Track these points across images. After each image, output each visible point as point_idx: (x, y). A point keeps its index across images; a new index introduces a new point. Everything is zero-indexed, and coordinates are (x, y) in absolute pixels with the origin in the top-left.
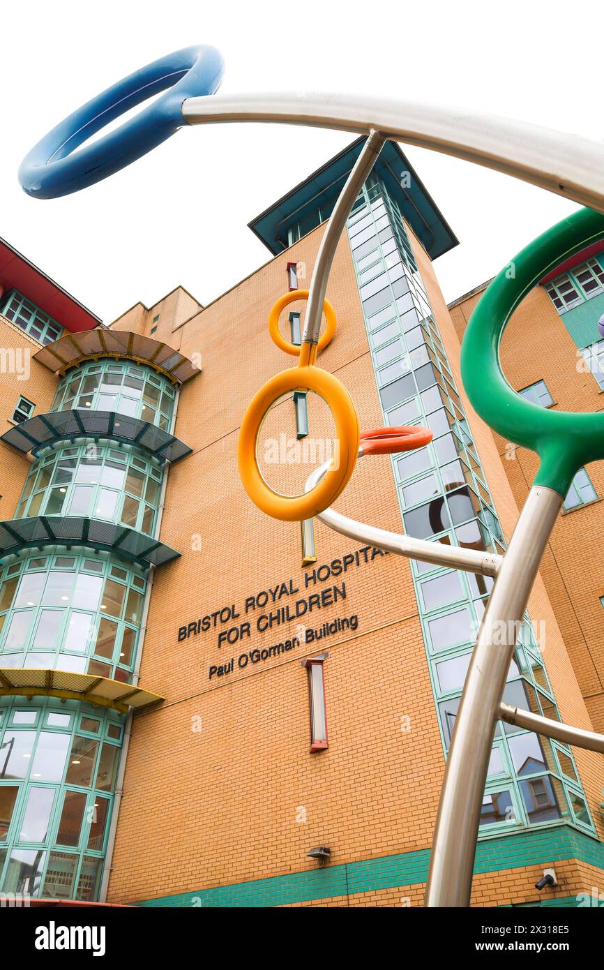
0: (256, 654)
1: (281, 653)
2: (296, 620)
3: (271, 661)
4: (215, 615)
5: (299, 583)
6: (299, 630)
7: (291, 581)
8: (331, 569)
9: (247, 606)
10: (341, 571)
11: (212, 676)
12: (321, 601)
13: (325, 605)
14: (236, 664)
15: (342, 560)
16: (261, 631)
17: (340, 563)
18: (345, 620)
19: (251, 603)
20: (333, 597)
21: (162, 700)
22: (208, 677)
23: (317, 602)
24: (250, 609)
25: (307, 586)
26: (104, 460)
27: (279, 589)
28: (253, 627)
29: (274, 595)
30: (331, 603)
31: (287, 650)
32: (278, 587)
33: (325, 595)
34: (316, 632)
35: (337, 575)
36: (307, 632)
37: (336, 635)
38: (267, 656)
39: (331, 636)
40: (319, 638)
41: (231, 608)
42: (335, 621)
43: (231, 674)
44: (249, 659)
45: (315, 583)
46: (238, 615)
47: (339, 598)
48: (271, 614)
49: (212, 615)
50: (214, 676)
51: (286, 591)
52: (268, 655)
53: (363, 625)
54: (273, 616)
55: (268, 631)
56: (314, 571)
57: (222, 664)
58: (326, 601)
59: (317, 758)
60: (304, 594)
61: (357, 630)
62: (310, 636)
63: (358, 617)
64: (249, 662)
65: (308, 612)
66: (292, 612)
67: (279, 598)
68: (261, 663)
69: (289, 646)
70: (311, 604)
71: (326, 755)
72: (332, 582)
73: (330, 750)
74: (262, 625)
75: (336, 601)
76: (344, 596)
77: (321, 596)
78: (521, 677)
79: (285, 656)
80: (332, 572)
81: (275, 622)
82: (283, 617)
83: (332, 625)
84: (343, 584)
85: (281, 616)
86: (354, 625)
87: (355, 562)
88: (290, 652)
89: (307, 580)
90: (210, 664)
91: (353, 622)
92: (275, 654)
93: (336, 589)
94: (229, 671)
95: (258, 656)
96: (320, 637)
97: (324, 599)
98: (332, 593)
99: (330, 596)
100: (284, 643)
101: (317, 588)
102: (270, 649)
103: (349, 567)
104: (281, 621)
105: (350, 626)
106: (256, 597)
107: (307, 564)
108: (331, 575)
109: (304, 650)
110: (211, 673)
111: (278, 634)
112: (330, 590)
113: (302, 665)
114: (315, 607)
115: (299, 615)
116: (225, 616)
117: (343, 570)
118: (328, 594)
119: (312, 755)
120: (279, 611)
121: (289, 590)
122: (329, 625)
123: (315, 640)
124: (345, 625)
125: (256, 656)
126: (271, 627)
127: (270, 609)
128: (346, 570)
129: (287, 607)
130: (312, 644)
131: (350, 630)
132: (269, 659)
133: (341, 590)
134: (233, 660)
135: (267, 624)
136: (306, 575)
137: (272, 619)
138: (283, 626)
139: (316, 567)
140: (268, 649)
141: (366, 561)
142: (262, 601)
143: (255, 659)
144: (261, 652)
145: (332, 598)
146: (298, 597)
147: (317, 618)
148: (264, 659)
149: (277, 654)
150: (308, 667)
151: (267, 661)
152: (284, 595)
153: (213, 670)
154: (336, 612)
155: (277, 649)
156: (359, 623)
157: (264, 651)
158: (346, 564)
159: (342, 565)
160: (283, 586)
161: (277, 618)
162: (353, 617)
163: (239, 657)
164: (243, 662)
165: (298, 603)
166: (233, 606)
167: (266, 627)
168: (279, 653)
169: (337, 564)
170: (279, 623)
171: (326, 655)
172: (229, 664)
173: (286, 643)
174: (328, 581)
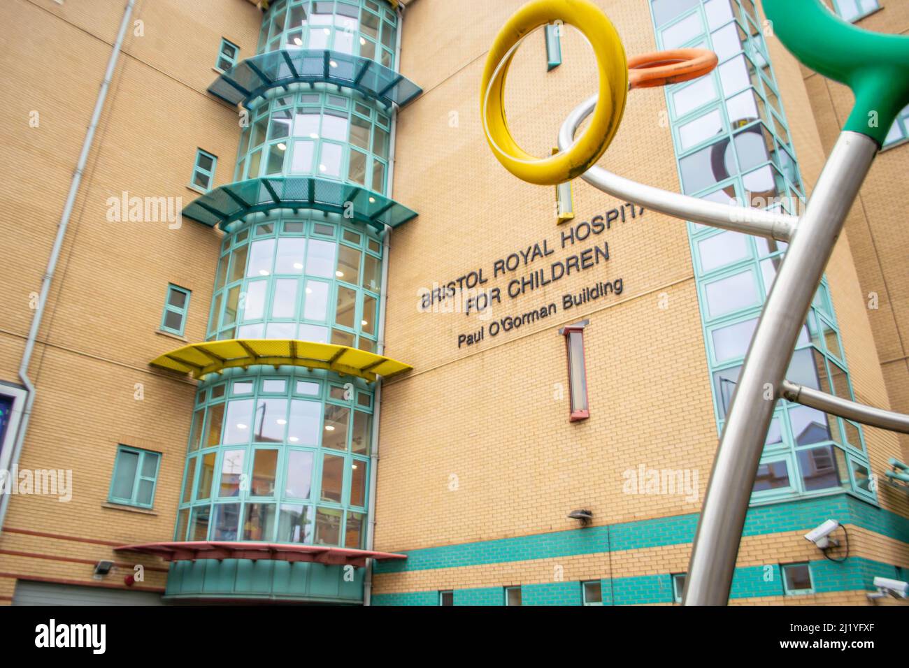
0: (508, 321)
1: (536, 320)
2: (552, 285)
3: (525, 329)
4: (460, 280)
5: (554, 243)
6: (554, 294)
7: (545, 242)
8: (591, 227)
9: (496, 270)
10: (603, 229)
11: (462, 344)
12: (580, 263)
13: (585, 268)
14: (486, 332)
15: (604, 216)
16: (513, 297)
17: (602, 219)
18: (608, 284)
19: (500, 267)
20: (594, 258)
21: (410, 369)
22: (457, 346)
23: (576, 264)
24: (500, 272)
25: (563, 247)
26: (322, 108)
27: (532, 250)
28: (504, 293)
29: (526, 257)
30: (592, 265)
31: (543, 317)
32: (530, 248)
33: (585, 256)
34: (575, 297)
35: (598, 233)
36: (565, 297)
37: (597, 300)
38: (520, 324)
39: (592, 302)
40: (578, 304)
41: (478, 272)
42: (597, 285)
43: (481, 342)
44: (501, 326)
45: (573, 243)
46: (486, 281)
47: (601, 259)
48: (523, 279)
49: (458, 281)
50: (464, 344)
51: (539, 253)
52: (522, 322)
53: (629, 289)
54: (526, 280)
55: (520, 296)
56: (572, 230)
57: (471, 333)
58: (586, 263)
59: (578, 427)
60: (561, 256)
61: (622, 295)
62: (567, 302)
63: (623, 281)
64: (500, 330)
65: (565, 275)
66: (548, 276)
67: (532, 260)
68: (514, 330)
69: (544, 313)
70: (569, 267)
71: (587, 424)
72: (593, 241)
73: (591, 419)
74: (514, 290)
75: (597, 262)
76: (607, 258)
77: (579, 257)
78: (811, 344)
79: (540, 324)
80: (593, 230)
81: (528, 287)
82: (536, 281)
83: (593, 290)
84: (606, 244)
85: (534, 280)
86: (618, 289)
87: (620, 217)
88: (545, 319)
89: (564, 239)
90: (458, 332)
91: (618, 286)
92: (529, 322)
93: (597, 250)
94: (479, 339)
95: (511, 323)
96: (580, 303)
97: (584, 261)
98: (593, 254)
99: (591, 257)
100: (539, 310)
101: (576, 249)
102: (524, 316)
103: (613, 224)
104: (535, 285)
105: (614, 291)
106: (505, 260)
107: (563, 222)
108: (591, 232)
109: (562, 317)
110: (460, 342)
111: (533, 300)
112: (591, 250)
113: (560, 333)
114: (573, 270)
115: (555, 279)
116: (472, 280)
117: (606, 227)
118: (588, 255)
119: (572, 424)
120: (532, 275)
121: (543, 252)
122: (590, 290)
123: (574, 305)
124: (608, 289)
125: (509, 324)
126: (524, 292)
127: (523, 272)
128: (609, 227)
129: (542, 271)
130: (570, 310)
131: (613, 294)
132: (522, 327)
133: (604, 251)
134: (483, 328)
135: (519, 289)
136: (563, 234)
137: (524, 284)
138: (538, 291)
139: (574, 225)
140: (521, 317)
141: (634, 216)
142: (512, 263)
143: (507, 327)
144: (513, 319)
145: (594, 260)
146: (553, 259)
147: (575, 283)
148: (517, 327)
149: (531, 321)
150: (567, 334)
151: (520, 328)
152: (537, 258)
153: (462, 339)
154: (598, 275)
155: (531, 316)
156: (624, 287)
157: (517, 318)
158: (609, 221)
159: (605, 222)
160: (536, 247)
161: (530, 282)
162: (617, 281)
163: (489, 325)
164: (494, 329)
165: (554, 266)
166: (481, 270)
167: (518, 292)
168: (533, 320)
169: (599, 221)
170: (532, 289)
171: (587, 322)
172: (479, 333)
173: (541, 310)
174: (587, 241)
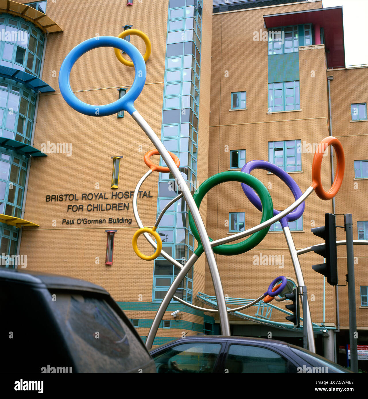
0: (85, 220)
1: (97, 223)
2: (105, 212)
3: (92, 226)
5: (109, 195)
6: (106, 215)
7: (105, 193)
8: (124, 195)
9: (83, 197)
11: (64, 223)
12: (117, 207)
13: (119, 210)
14: (75, 221)
15: (129, 192)
16: (89, 211)
18: (126, 219)
22: (62, 223)
23: (116, 207)
24: (84, 199)
25: (112, 198)
27: (99, 195)
28: (85, 208)
29: (96, 196)
30: (122, 210)
31: (100, 223)
32: (98, 194)
33: (120, 205)
34: (114, 220)
35: (126, 198)
36: (110, 218)
37: (122, 224)
38: (90, 223)
39: (119, 224)
41: (75, 195)
42: (123, 218)
43: (73, 225)
44: (82, 221)
45: (116, 198)
46: (78, 200)
47: (126, 209)
48: (94, 205)
49: (65, 195)
50: (65, 223)
51: (102, 197)
53: (133, 224)
54: (95, 206)
55: (92, 212)
56: (116, 193)
57: (69, 220)
59: (108, 267)
60: (111, 201)
61: (131, 225)
62: (110, 221)
63: (132, 220)
65: (111, 210)
66: (104, 208)
67: (99, 199)
68: (87, 225)
69: (101, 222)
70: (113, 207)
71: (111, 267)
72: (123, 201)
74: (90, 208)
75: (124, 209)
76: (128, 209)
77: (118, 205)
79: (99, 226)
81: (95, 209)
82: (99, 208)
83: (121, 219)
84: (128, 203)
85: (99, 207)
86: (130, 222)
88: (101, 224)
89: (113, 195)
91: (130, 221)
92: (94, 223)
93: (125, 205)
94: (72, 223)
95: (87, 222)
96: (115, 223)
97: (119, 207)
98: (123, 205)
99: (122, 207)
100: (99, 220)
101: (117, 201)
102: (92, 220)
103: (132, 197)
104: (98, 209)
105: (128, 222)
106: (87, 194)
107: (114, 189)
108: (124, 197)
109: (108, 226)
111: (96, 215)
112: (122, 204)
113: (106, 232)
114: (114, 209)
115: (107, 210)
116: (71, 198)
117: (129, 197)
119: (106, 266)
120: (98, 205)
121: (104, 197)
122: (120, 219)
123: (113, 223)
124: (126, 221)
125: (86, 221)
126: (93, 210)
127: (93, 202)
129: (102, 205)
130: (111, 224)
131: (128, 224)
132: (91, 224)
133: (127, 206)
134: (74, 220)
135: (92, 209)
136: (113, 193)
137: (94, 208)
138: (100, 212)
139: (118, 191)
141: (140, 197)
142: (90, 197)
144: (88, 220)
146: (108, 202)
147: (114, 214)
148: (89, 224)
151: (90, 225)
152: (101, 199)
153: (64, 221)
154: (122, 214)
155: (95, 221)
156: (132, 222)
157: (89, 220)
158: (131, 195)
159: (129, 195)
160: (101, 194)
161: (97, 208)
162: (130, 219)
163: (77, 219)
164: (79, 222)
165: (107, 205)
168: (96, 223)
169: (127, 194)
170: (97, 211)
171: (116, 231)
172: (72, 221)
173: (100, 220)
174: (122, 199)
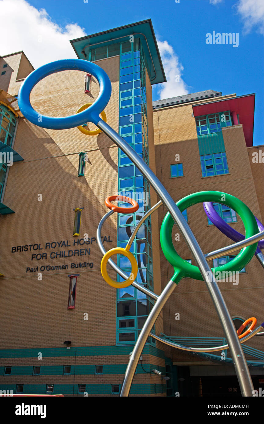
0: (48, 267)
2: (68, 258)
4: (31, 246)
5: (71, 243)
6: (68, 262)
7: (68, 241)
8: (85, 241)
10: (89, 243)
12: (79, 253)
14: (39, 269)
16: (52, 258)
18: (88, 263)
19: (48, 245)
21: (3, 276)
22: (26, 271)
24: (48, 247)
25: (74, 245)
27: (62, 243)
28: (48, 256)
29: (59, 245)
30: (84, 255)
31: (63, 269)
32: (61, 242)
33: (81, 251)
34: (76, 265)
36: (72, 264)
37: (84, 268)
39: (81, 268)
40: (76, 268)
41: (39, 245)
42: (84, 263)
44: (46, 268)
45: (78, 245)
46: (42, 249)
47: (87, 254)
48: (57, 252)
49: (29, 245)
50: (29, 271)
51: (65, 245)
52: (54, 269)
55: (55, 259)
56: (78, 240)
57: (33, 268)
58: (82, 254)
59: (70, 311)
60: (73, 248)
61: (92, 268)
62: (73, 266)
63: (94, 264)
65: (73, 256)
66: (67, 254)
67: (62, 247)
68: (51, 271)
69: (63, 267)
70: (75, 253)
72: (85, 247)
73: (75, 310)
74: (53, 255)
75: (86, 254)
76: (89, 254)
79: (61, 271)
80: (86, 243)
82: (61, 255)
83: (83, 264)
84: (90, 249)
89: (75, 242)
90: (27, 266)
91: (92, 265)
92: (57, 269)
93: (86, 250)
94: (36, 271)
96: (77, 267)
97: (81, 252)
98: (84, 251)
99: (84, 252)
100: (62, 266)
101: (79, 248)
102: (55, 267)
105: (90, 266)
106: (51, 243)
107: (75, 236)
109: (70, 271)
110: (27, 270)
111: (60, 262)
112: (84, 249)
113: (68, 276)
114: (77, 255)
115: (69, 256)
116: (36, 247)
117: (91, 243)
118: (83, 251)
119: (68, 310)
120: (61, 252)
121: (66, 245)
122: (81, 264)
124: (88, 265)
126: (57, 257)
127: (56, 250)
128: (92, 243)
129: (65, 252)
130: (73, 269)
131: (90, 268)
132: (54, 271)
133: (88, 251)
134: (38, 267)
136: (75, 240)
137: (57, 255)
138: (62, 259)
139: (79, 238)
142: (54, 245)
143: (48, 269)
144: (51, 267)
145: (84, 253)
146: (70, 248)
147: (76, 260)
148: (52, 270)
149: (58, 269)
150: (71, 278)
152: (64, 246)
153: (28, 269)
154: (85, 259)
155: (58, 267)
156: (94, 266)
158: (92, 241)
160: (64, 242)
162: (91, 263)
163: (41, 267)
164: (43, 269)
165: (70, 251)
166: (40, 244)
167: (54, 257)
168: (59, 269)
170: (60, 257)
171: (79, 275)
172: (36, 268)
174: (83, 246)
